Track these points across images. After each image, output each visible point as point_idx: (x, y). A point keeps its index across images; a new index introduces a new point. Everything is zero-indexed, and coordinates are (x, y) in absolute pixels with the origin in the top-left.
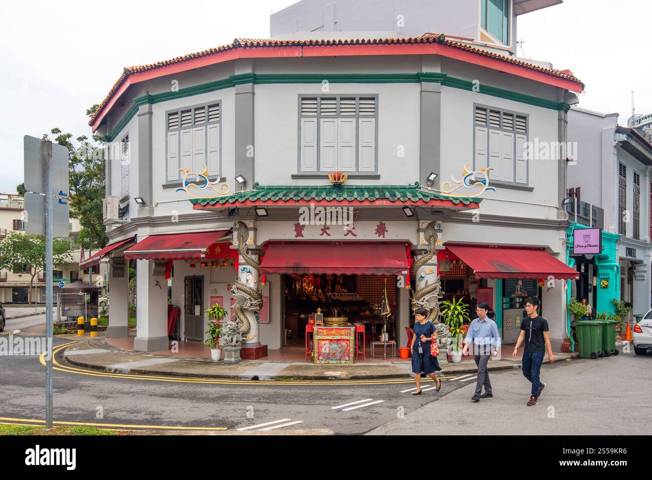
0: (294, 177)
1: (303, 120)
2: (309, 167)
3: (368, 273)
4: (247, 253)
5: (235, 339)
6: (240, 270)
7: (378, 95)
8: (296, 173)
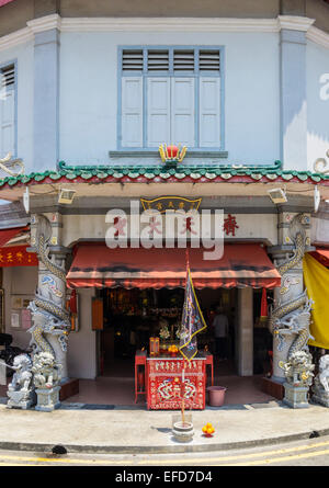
0: (113, 155)
1: (124, 79)
2: (132, 141)
3: (215, 285)
4: (50, 258)
5: (51, 378)
6: (40, 281)
7: (223, 47)
8: (114, 149)
